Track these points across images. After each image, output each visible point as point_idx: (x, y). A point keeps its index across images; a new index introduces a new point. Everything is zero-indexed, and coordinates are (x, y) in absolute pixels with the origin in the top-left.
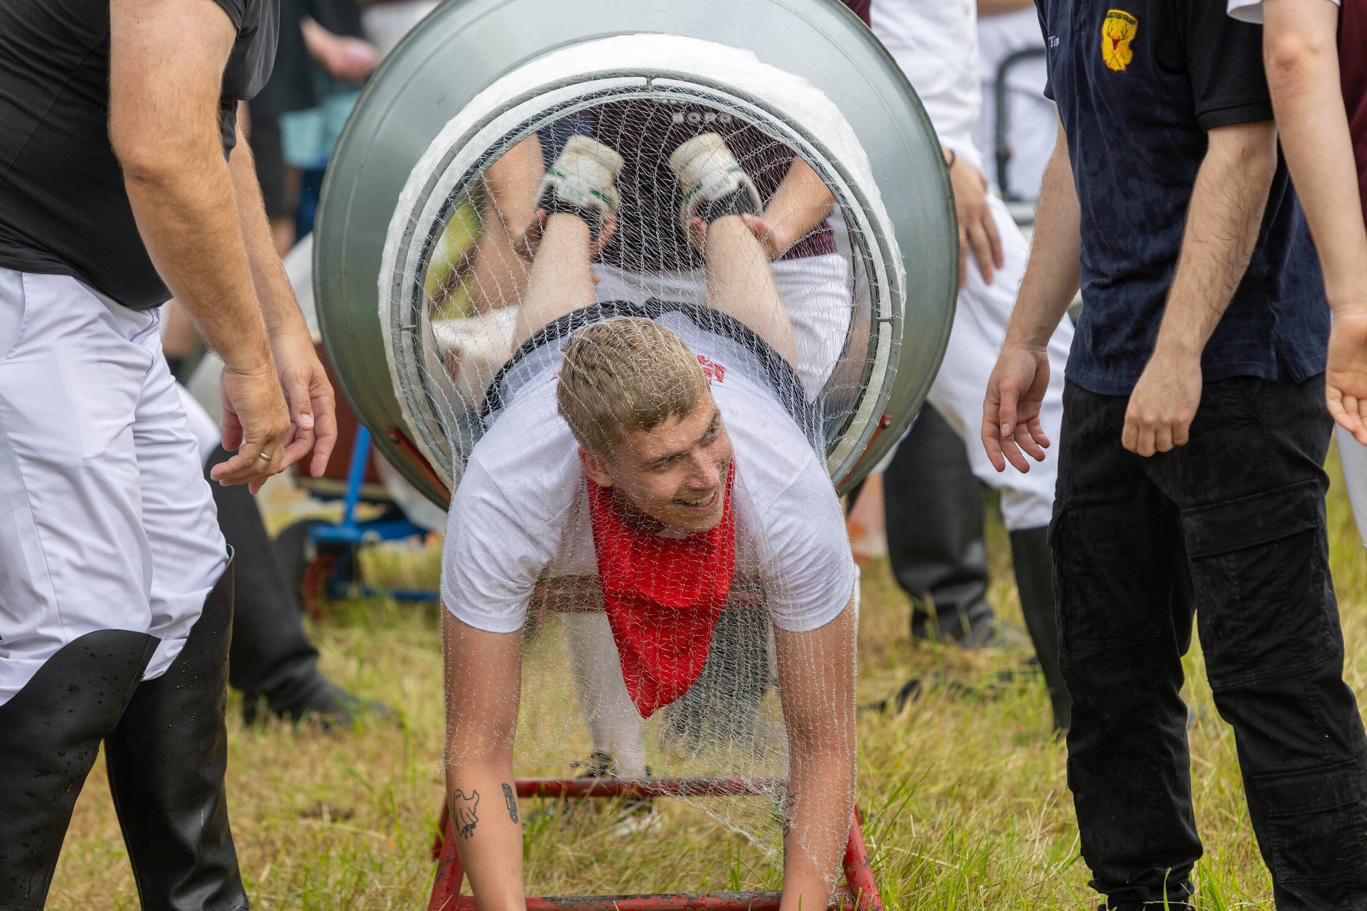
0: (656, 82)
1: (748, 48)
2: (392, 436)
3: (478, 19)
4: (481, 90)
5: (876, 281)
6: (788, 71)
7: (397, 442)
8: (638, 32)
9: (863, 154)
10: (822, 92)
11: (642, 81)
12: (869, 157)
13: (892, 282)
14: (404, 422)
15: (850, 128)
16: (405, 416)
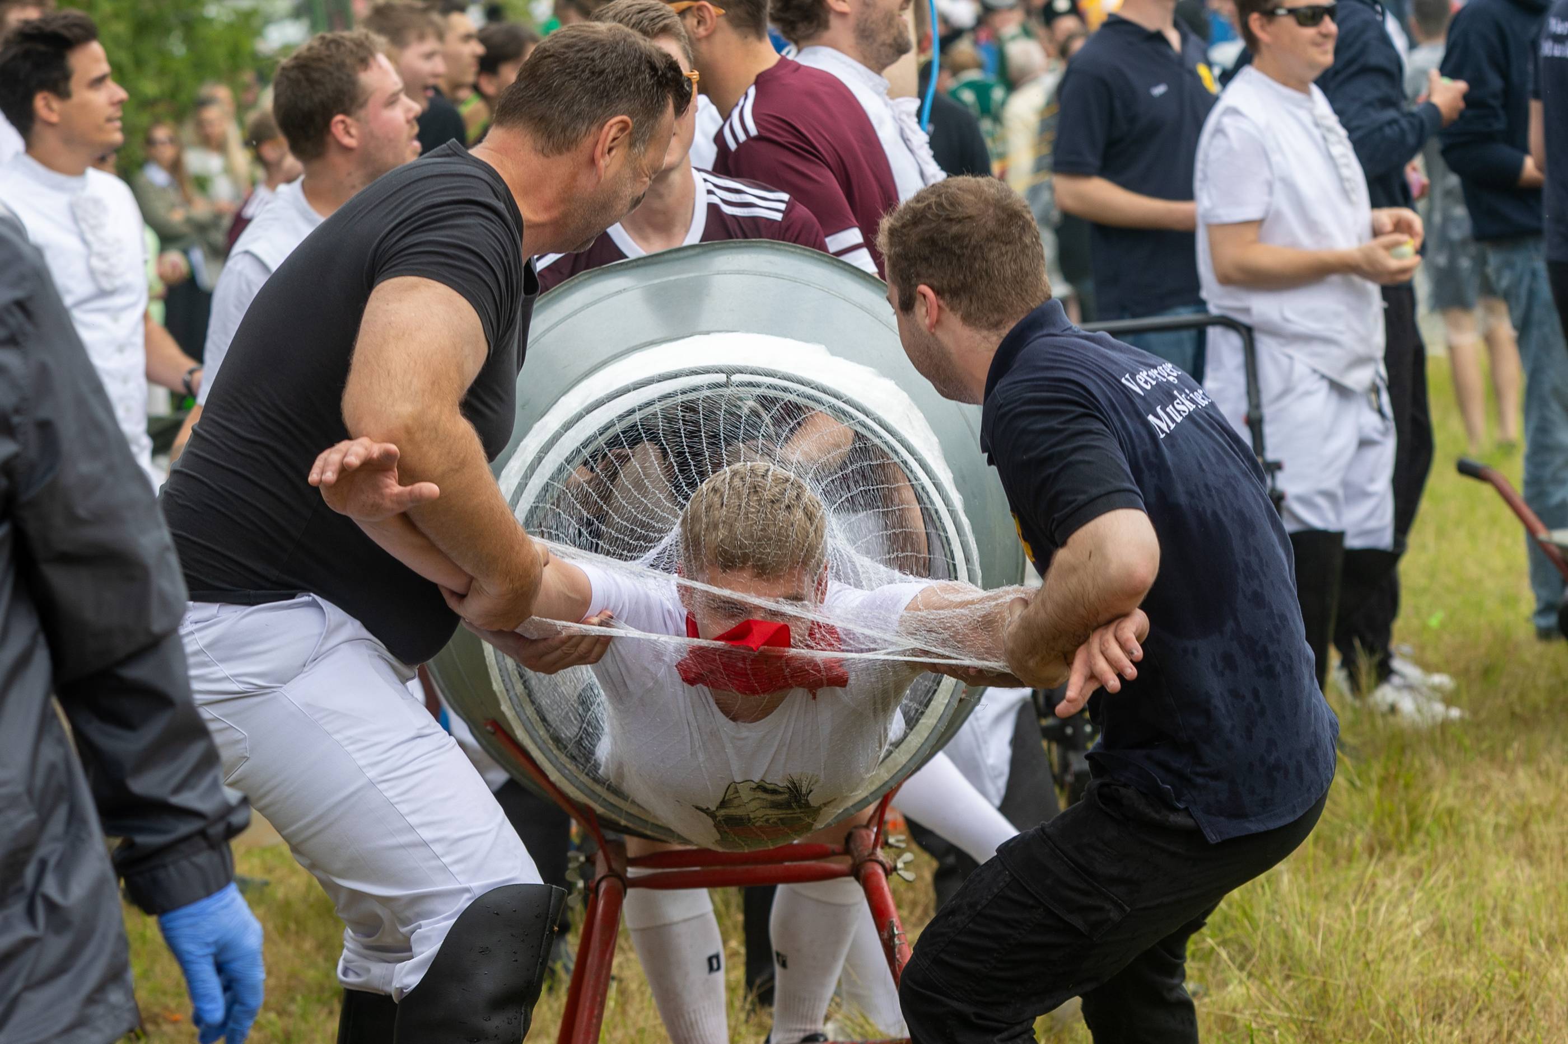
0: (736, 378)
1: (819, 342)
2: (489, 728)
3: (557, 324)
4: (564, 393)
5: (953, 559)
6: (858, 363)
7: (493, 734)
8: (713, 332)
9: (935, 439)
10: (893, 382)
11: (722, 378)
12: (940, 442)
13: (968, 560)
14: (503, 714)
15: (921, 415)
16: (505, 707)
